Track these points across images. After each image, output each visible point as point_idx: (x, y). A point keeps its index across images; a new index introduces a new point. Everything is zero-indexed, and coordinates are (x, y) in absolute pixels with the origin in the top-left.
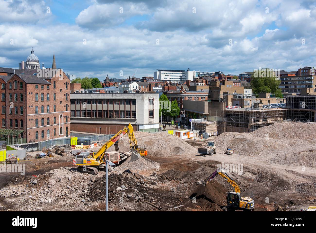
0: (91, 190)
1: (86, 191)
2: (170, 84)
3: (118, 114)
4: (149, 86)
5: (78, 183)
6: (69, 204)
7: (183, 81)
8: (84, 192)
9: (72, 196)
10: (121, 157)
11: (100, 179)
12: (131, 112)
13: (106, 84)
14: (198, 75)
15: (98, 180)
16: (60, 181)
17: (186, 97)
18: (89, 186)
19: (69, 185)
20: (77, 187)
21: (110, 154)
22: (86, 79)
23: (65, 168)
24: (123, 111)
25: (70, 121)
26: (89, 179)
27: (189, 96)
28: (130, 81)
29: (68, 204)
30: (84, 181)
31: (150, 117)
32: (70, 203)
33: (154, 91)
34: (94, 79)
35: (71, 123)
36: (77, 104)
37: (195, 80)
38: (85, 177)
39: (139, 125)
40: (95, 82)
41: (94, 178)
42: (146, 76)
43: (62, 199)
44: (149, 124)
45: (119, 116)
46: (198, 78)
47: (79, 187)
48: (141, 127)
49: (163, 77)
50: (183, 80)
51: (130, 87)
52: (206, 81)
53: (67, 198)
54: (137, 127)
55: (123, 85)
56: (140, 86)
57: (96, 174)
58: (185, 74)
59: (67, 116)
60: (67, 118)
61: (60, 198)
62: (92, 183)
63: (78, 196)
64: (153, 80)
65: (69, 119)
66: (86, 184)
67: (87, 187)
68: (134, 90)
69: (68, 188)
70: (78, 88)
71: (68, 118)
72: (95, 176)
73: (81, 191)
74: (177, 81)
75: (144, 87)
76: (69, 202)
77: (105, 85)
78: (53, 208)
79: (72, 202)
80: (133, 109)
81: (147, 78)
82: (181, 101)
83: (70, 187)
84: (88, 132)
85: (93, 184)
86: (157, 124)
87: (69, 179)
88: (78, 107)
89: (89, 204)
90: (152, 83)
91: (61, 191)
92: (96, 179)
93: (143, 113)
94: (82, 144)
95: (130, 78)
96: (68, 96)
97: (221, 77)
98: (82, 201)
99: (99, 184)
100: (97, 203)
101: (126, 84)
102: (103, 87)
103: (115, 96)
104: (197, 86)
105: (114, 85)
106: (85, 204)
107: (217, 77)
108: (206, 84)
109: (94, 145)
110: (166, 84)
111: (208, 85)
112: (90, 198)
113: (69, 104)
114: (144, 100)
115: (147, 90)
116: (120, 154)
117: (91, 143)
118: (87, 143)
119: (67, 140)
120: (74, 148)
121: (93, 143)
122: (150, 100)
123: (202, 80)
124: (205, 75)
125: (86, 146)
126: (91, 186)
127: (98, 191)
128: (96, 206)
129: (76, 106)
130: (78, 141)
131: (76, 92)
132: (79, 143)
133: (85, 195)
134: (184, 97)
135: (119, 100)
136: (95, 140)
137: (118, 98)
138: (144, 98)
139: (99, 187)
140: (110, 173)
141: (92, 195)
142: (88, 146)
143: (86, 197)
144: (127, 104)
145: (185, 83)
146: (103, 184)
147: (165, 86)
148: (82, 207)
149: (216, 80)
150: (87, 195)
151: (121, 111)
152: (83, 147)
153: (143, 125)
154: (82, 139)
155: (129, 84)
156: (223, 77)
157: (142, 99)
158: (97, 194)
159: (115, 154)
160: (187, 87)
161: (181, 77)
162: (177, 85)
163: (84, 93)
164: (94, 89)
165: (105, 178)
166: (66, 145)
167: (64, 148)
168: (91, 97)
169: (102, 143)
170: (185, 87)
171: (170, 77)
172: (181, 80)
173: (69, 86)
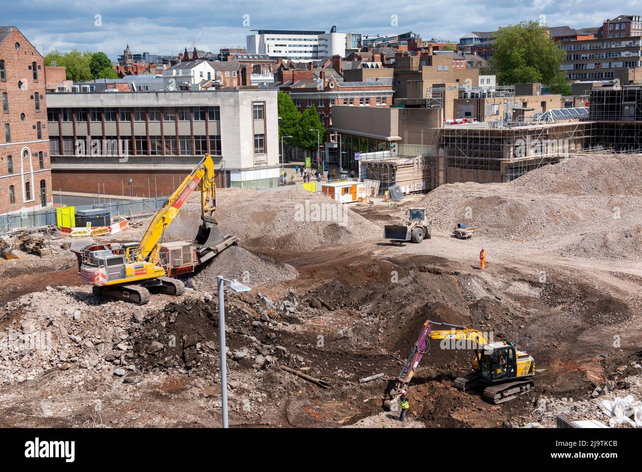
0: (136, 343)
1: (123, 346)
2: (291, 65)
3: (175, 144)
4: (242, 72)
5: (101, 328)
6: (83, 382)
7: (322, 57)
8: (119, 349)
9: (87, 361)
10: (199, 256)
11: (158, 314)
12: (209, 141)
13: (126, 68)
14: (356, 43)
15: (152, 319)
16: (51, 324)
17: (340, 97)
18: (130, 334)
19: (76, 332)
20: (99, 337)
21: (170, 249)
22: (75, 55)
23: (59, 290)
24: (188, 137)
25: (49, 166)
26: (128, 317)
27: (347, 94)
28: (190, 58)
29: (80, 384)
30: (115, 321)
31: (256, 152)
32: (85, 379)
33: (253, 85)
34: (94, 56)
35: (53, 171)
36: (65, 119)
37: (351, 55)
38: (117, 313)
39: (228, 172)
40: (99, 64)
41: (141, 312)
42: (229, 48)
43: (61, 369)
44: (255, 169)
45: (177, 150)
46: (357, 51)
47: (105, 338)
48: (234, 177)
49: (272, 49)
50: (320, 54)
51: (192, 74)
52: (382, 55)
53: (75, 368)
54: (224, 178)
55: (174, 71)
56: (219, 73)
57: (146, 303)
58: (326, 40)
59: (41, 153)
60: (41, 158)
61: (55, 369)
62: (136, 325)
63: (103, 360)
64: (248, 56)
65: (47, 160)
66: (121, 330)
67: (125, 337)
68: (204, 82)
69: (75, 341)
70: (58, 79)
71: (44, 157)
72: (143, 307)
73: (110, 348)
74: (306, 58)
75: (227, 74)
76: (82, 376)
77: (123, 71)
78: (42, 396)
79: (91, 378)
80: (212, 132)
81: (232, 50)
82: (327, 110)
83: (78, 338)
84: (102, 193)
85: (139, 329)
86: (275, 167)
87: (76, 318)
88: (67, 128)
89: (136, 379)
90: (248, 64)
91: (55, 350)
92: (149, 315)
93: (239, 140)
94: (89, 224)
95: (186, 53)
96: (41, 101)
97: (413, 45)
98: (115, 374)
99: (158, 326)
100: (157, 378)
101: (180, 67)
102: (121, 76)
103: (165, 97)
104: (364, 70)
105: (148, 70)
106: (125, 382)
107: (404, 48)
108: (384, 65)
109: (121, 225)
110: (279, 65)
111: (389, 66)
112: (136, 365)
113: (44, 121)
114: (241, 107)
115: (235, 83)
116: (198, 249)
117: (112, 220)
118: (100, 221)
119: (46, 214)
120: (67, 234)
121: (116, 221)
122: (255, 106)
123: (370, 53)
124: (373, 41)
125: (100, 228)
126: (136, 334)
127: (156, 347)
128: (155, 386)
129: (62, 125)
130: (76, 216)
131: (59, 89)
132: (81, 221)
133: (123, 358)
134: (333, 97)
135: (176, 109)
136: (122, 213)
137: (173, 104)
138: (240, 102)
139: (157, 335)
140: (182, 299)
141: (139, 356)
142: (104, 228)
143: (125, 362)
144: (197, 118)
145: (329, 63)
146: (166, 327)
147: (279, 70)
148: (119, 389)
149: (406, 55)
150: (128, 358)
151: (183, 137)
152: (91, 231)
153: (240, 170)
154: (88, 211)
155: (190, 67)
156: (419, 46)
157: (236, 105)
158: (153, 355)
159: (184, 247)
160: (335, 73)
161: (315, 49)
162: (309, 68)
163: (80, 93)
164: (98, 81)
165: (170, 311)
166: (46, 227)
167: (41, 235)
168: (101, 101)
169: (139, 221)
170: (331, 73)
171: (288, 49)
172: (315, 55)
173: (40, 73)
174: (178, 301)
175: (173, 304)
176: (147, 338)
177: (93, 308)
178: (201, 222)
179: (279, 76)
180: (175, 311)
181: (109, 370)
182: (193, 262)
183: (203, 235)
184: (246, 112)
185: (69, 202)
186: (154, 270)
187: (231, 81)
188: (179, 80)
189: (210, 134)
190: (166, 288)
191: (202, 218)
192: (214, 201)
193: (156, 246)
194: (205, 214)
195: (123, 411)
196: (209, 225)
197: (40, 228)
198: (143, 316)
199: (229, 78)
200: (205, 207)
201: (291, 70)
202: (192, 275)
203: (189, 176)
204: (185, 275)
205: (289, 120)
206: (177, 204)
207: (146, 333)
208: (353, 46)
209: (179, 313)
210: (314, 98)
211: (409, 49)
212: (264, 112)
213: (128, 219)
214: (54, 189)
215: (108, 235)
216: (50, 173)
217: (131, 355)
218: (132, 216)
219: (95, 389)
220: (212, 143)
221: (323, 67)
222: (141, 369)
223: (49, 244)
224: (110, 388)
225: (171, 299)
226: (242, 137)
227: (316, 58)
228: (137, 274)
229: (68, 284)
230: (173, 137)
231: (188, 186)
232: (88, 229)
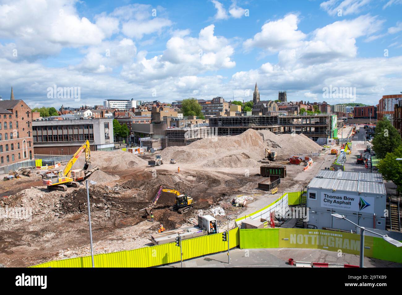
0: (63, 204)
1: (58, 206)
2: (118, 111)
3: (78, 137)
4: (102, 113)
5: (50, 200)
6: (44, 219)
7: (129, 108)
8: (57, 207)
9: (45, 212)
10: (85, 174)
11: (70, 194)
12: (89, 136)
13: (62, 112)
14: (140, 104)
15: (68, 196)
16: (32, 199)
17: (134, 121)
18: (60, 201)
19: (41, 202)
20: (50, 203)
21: (75, 172)
22: (44, 108)
23: (35, 188)
24: (82, 134)
25: (33, 146)
26: (60, 196)
27: (137, 120)
28: (84, 109)
29: (43, 219)
30: (55, 197)
31: (106, 139)
32: (45, 218)
33: (105, 117)
34: (50, 109)
35: (34, 148)
36: (39, 130)
37: (138, 107)
38: (56, 195)
39: (96, 146)
40: (52, 111)
41: (64, 194)
42: (97, 105)
43: (36, 215)
44: (106, 144)
45: (79, 139)
46: (140, 106)
47: (52, 203)
48: (98, 147)
49: (112, 105)
50: (128, 107)
51: (84, 114)
52: (148, 107)
53: (41, 214)
54: (94, 148)
55: (78, 113)
56: (94, 114)
57: (66, 191)
58: (130, 103)
59: (30, 141)
60: (30, 143)
61: (34, 215)
62: (63, 198)
63: (51, 211)
64: (104, 108)
65: (32, 144)
66: (57, 200)
67: (59, 202)
68: (88, 116)
69: (41, 205)
70: (37, 116)
71: (31, 143)
72: (65, 192)
73: (54, 207)
74: (123, 108)
75: (97, 114)
76: (44, 217)
77: (61, 113)
78: (29, 224)
79: (47, 217)
80: (91, 133)
81: (98, 106)
82: (130, 125)
83: (42, 204)
84: (51, 154)
85: (64, 200)
86: (112, 143)
87: (41, 197)
88: (40, 133)
89: (63, 216)
90: (104, 110)
91: (34, 208)
92: (67, 195)
93: (100, 135)
94: (47, 165)
95: (83, 107)
96: (30, 124)
97: (158, 105)
98: (55, 215)
99: (70, 198)
100: (70, 215)
101: (80, 112)
102: (60, 115)
103: (74, 122)
104: (142, 112)
105: (69, 113)
106: (59, 217)
107: (155, 105)
108: (148, 110)
109: (58, 165)
110: (114, 110)
111: (150, 111)
112: (63, 211)
113: (31, 131)
114: (100, 124)
115: (99, 117)
116: (85, 171)
117: (55, 163)
118: (51, 164)
119: (32, 162)
120: (39, 169)
121: (56, 163)
122: (105, 124)
123: (144, 107)
124: (145, 103)
125: (51, 166)
126: (62, 201)
127: (70, 205)
128: (69, 218)
129: (38, 132)
130: (42, 162)
131: (37, 120)
132: (44, 164)
133: (58, 209)
134: (132, 121)
135: (78, 125)
136: (59, 161)
137: (77, 124)
138: (100, 123)
139: (70, 201)
140: (79, 188)
141: (64, 208)
142: (52, 166)
143: (59, 211)
144: (85, 128)
145: (131, 110)
146: (73, 198)
147: (114, 112)
148: (57, 220)
149: (155, 107)
150: (60, 210)
151: (80, 135)
152: (48, 167)
153: (100, 145)
154: (47, 160)
155: (84, 112)
156: (160, 104)
157: (99, 124)
158: (69, 208)
159: (80, 171)
160: (133, 113)
161: (127, 105)
162: (124, 112)
163: (44, 121)
164: (51, 117)
165: (75, 193)
166: (31, 166)
167: (30, 169)
168: (52, 123)
169: (65, 163)
170: (131, 113)
171: (117, 105)
172: (126, 107)
173: (30, 115)
174: (78, 189)
175: (76, 190)
176: (66, 202)
177: (47, 193)
178: (85, 163)
179: (114, 114)
180: (76, 193)
181: (53, 214)
182: (83, 176)
183: (86, 167)
184: (102, 126)
185: (40, 158)
186: (69, 179)
187: (98, 116)
188: (80, 116)
189: (90, 133)
190: (73, 185)
191: (86, 161)
192: (90, 155)
193: (69, 171)
194: (87, 160)
195: (58, 227)
196: (88, 163)
197: (29, 167)
198: (65, 195)
199: (97, 115)
200: (87, 158)
201: (118, 112)
202: (83, 180)
203: (81, 147)
204: (80, 181)
205: (117, 128)
206: (77, 157)
207: (66, 201)
208: (139, 104)
209: (78, 193)
210: (125, 121)
211: (157, 106)
212: (108, 126)
213: (61, 163)
214: (34, 154)
215: (54, 168)
216: (33, 148)
217: (61, 208)
218: (62, 162)
219: (48, 221)
220: (91, 136)
221: (129, 111)
222: (65, 213)
223: (32, 172)
224: (53, 220)
225: (75, 189)
226: (101, 134)
227: (127, 108)
228: (63, 181)
229: (39, 186)
230: (77, 135)
231: (80, 151)
232: (47, 167)
